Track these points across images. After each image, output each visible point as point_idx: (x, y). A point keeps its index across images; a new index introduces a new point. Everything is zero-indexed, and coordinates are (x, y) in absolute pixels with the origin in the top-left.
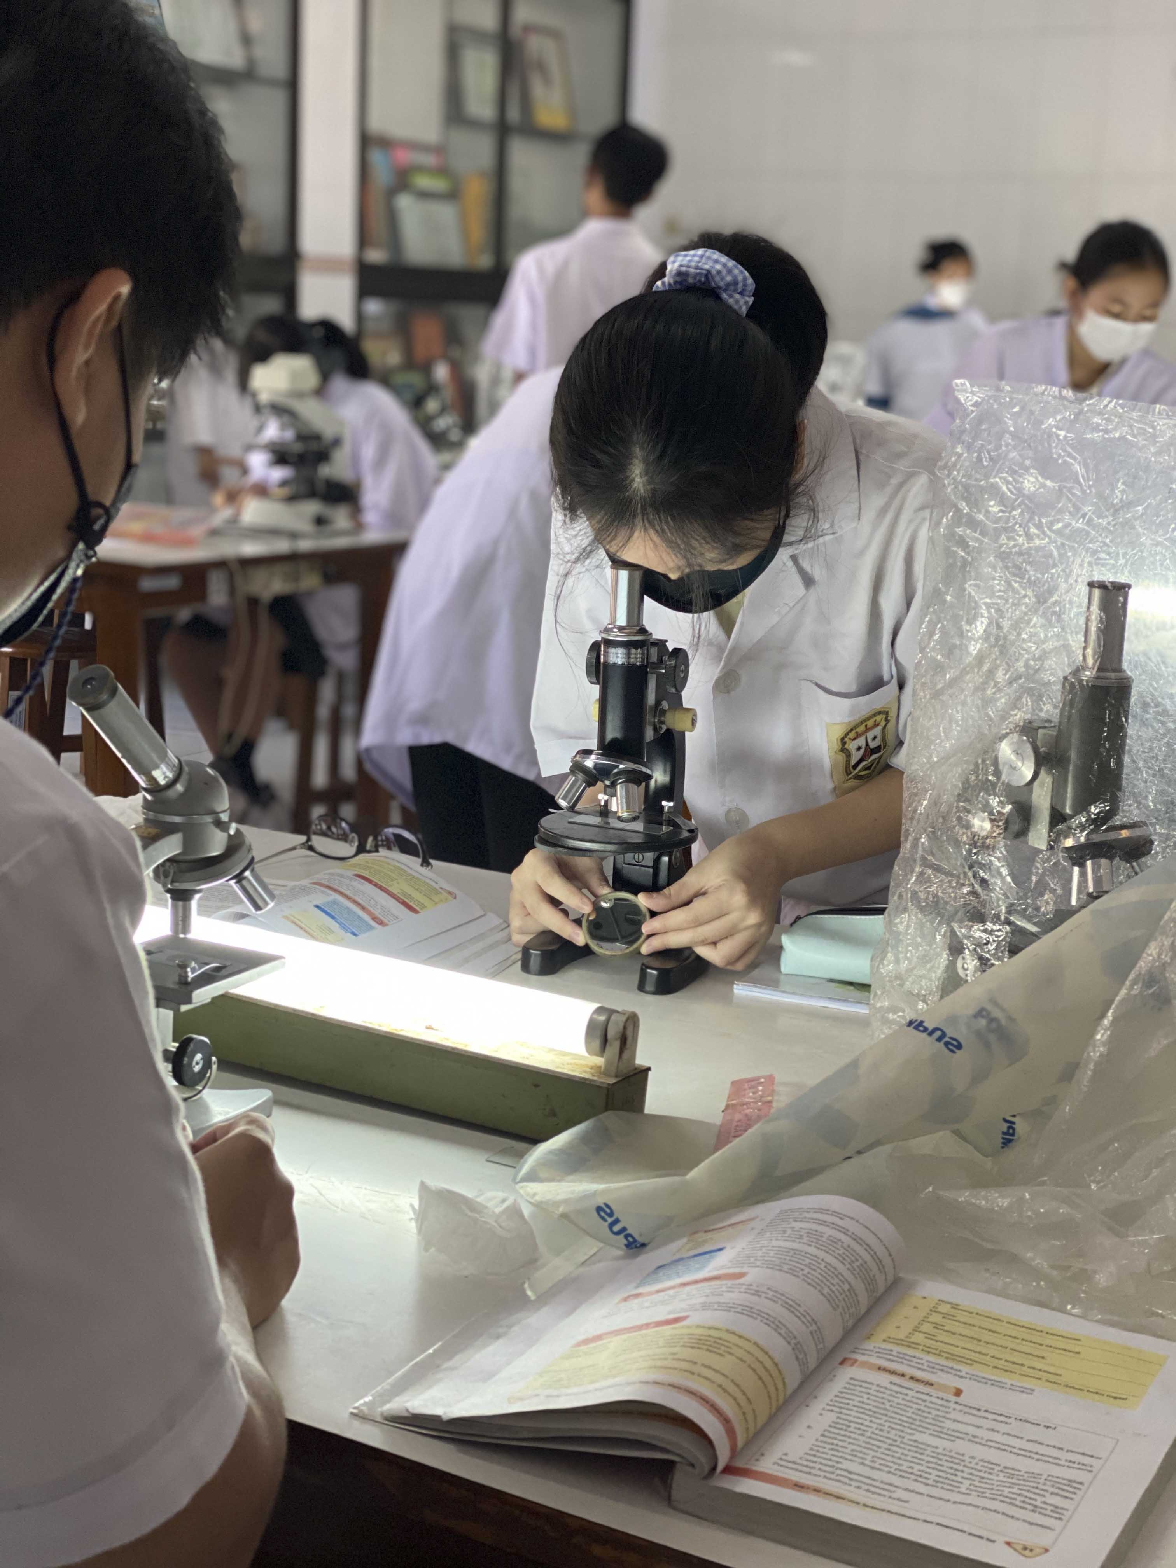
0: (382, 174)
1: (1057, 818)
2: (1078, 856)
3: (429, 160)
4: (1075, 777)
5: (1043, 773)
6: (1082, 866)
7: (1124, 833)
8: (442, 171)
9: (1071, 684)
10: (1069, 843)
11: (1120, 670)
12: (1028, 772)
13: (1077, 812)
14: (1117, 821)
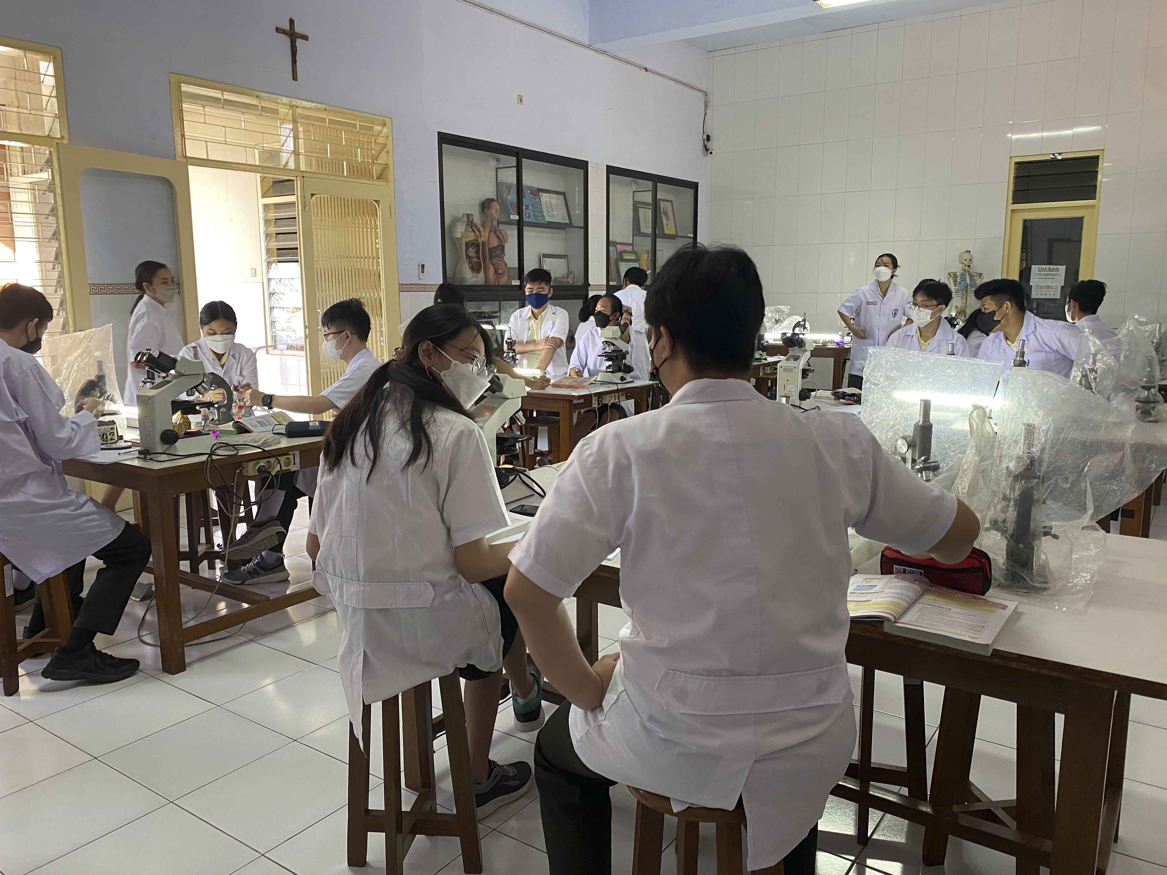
0: (613, 256)
1: (914, 461)
2: (920, 471)
3: (629, 248)
4: (919, 451)
5: (909, 450)
6: (922, 473)
7: (933, 464)
8: (633, 252)
9: (916, 426)
10: (918, 467)
11: (929, 422)
12: (905, 450)
13: (919, 459)
14: (930, 461)
